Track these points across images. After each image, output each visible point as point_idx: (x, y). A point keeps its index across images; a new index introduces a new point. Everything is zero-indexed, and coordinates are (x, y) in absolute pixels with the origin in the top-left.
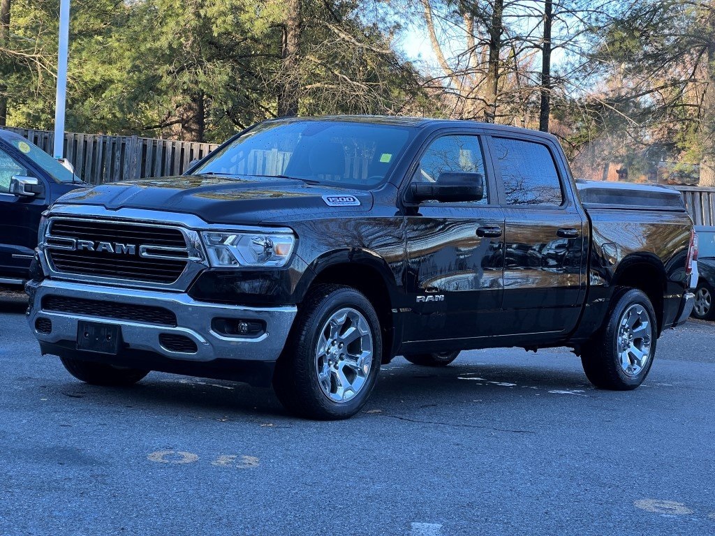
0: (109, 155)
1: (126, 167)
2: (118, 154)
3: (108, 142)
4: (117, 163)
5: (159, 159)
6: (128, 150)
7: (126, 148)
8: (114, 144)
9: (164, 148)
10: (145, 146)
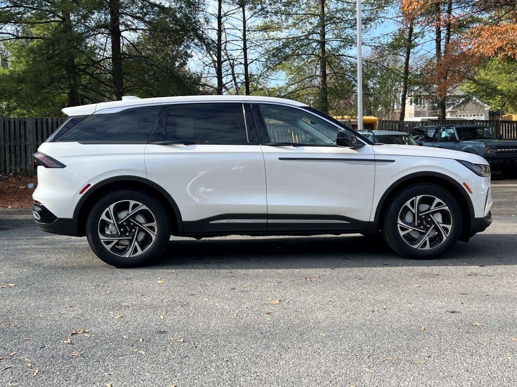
0: (17, 128)
1: (27, 133)
2: (22, 127)
3: (16, 121)
4: (23, 132)
5: (45, 127)
6: (28, 124)
7: (27, 123)
8: (20, 122)
9: (47, 122)
10: (36, 122)
